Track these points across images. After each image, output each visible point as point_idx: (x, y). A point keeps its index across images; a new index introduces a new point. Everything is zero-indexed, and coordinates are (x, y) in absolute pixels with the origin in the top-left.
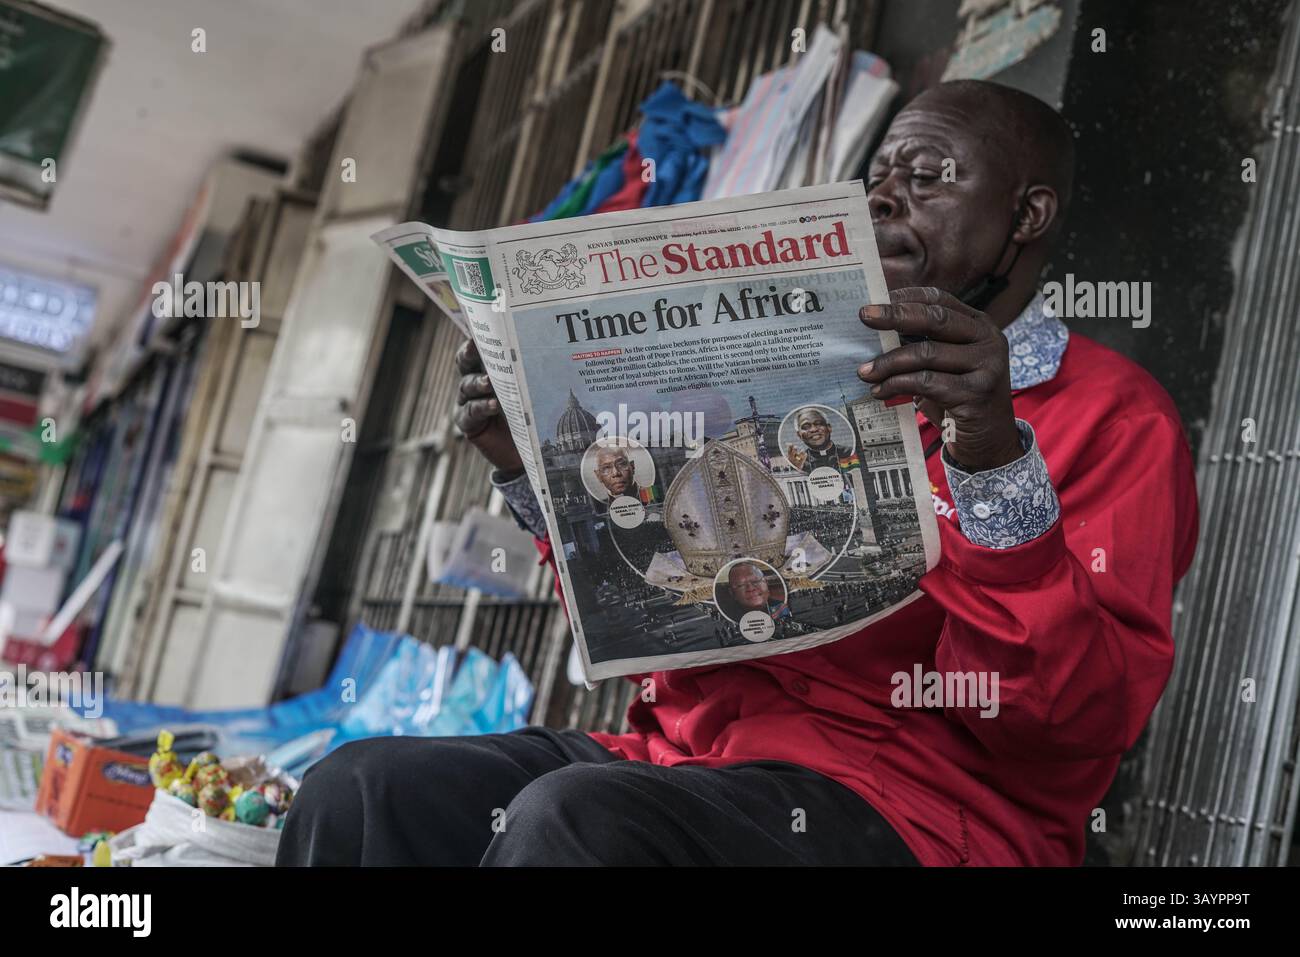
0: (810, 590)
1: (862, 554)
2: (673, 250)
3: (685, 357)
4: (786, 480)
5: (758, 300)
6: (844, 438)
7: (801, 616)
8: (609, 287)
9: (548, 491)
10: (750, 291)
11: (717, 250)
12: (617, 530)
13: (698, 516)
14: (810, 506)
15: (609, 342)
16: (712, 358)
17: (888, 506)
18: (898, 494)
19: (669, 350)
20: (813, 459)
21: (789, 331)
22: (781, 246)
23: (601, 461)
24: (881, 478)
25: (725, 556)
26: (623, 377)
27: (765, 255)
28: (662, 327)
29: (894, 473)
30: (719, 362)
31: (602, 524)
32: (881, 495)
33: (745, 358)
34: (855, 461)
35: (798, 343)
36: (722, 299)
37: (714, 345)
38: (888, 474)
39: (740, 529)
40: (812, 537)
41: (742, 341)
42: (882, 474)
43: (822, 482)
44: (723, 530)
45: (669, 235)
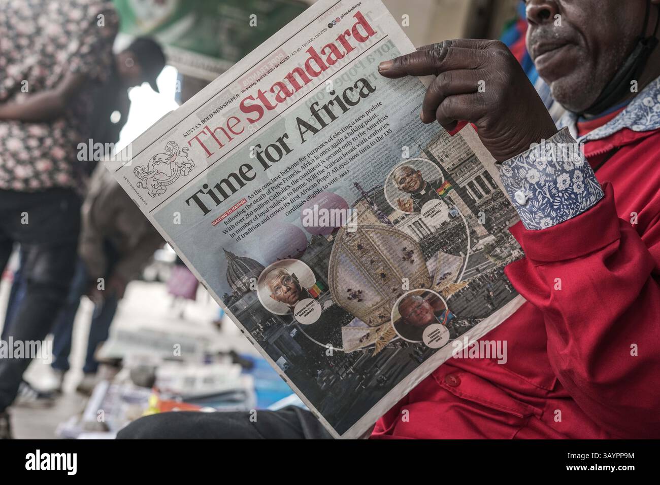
0: (460, 291)
1: (483, 247)
2: (248, 103)
3: (294, 179)
4: (406, 226)
5: (325, 108)
6: (432, 174)
7: (463, 314)
8: (213, 158)
9: (245, 330)
10: (317, 103)
11: (279, 84)
12: (307, 328)
13: (358, 286)
14: (431, 233)
15: (234, 198)
16: (313, 169)
17: (485, 203)
18: (488, 192)
19: (280, 180)
20: (418, 201)
21: (359, 119)
22: (325, 54)
23: (271, 287)
24: (470, 187)
25: (390, 301)
26: (256, 218)
27: (316, 68)
28: (266, 166)
29: (478, 179)
30: (320, 169)
31: (295, 330)
32: (476, 199)
33: (337, 156)
34: (448, 186)
35: (369, 124)
36: (300, 121)
37: (310, 159)
38: (475, 182)
39: (391, 277)
40: (442, 253)
41: (329, 145)
42: (471, 185)
43: (432, 213)
44: (379, 285)
45: (239, 93)
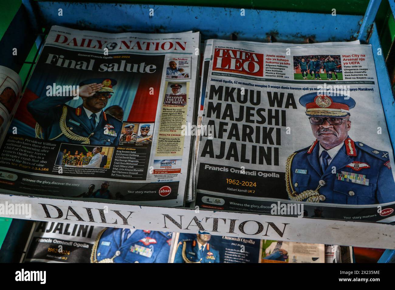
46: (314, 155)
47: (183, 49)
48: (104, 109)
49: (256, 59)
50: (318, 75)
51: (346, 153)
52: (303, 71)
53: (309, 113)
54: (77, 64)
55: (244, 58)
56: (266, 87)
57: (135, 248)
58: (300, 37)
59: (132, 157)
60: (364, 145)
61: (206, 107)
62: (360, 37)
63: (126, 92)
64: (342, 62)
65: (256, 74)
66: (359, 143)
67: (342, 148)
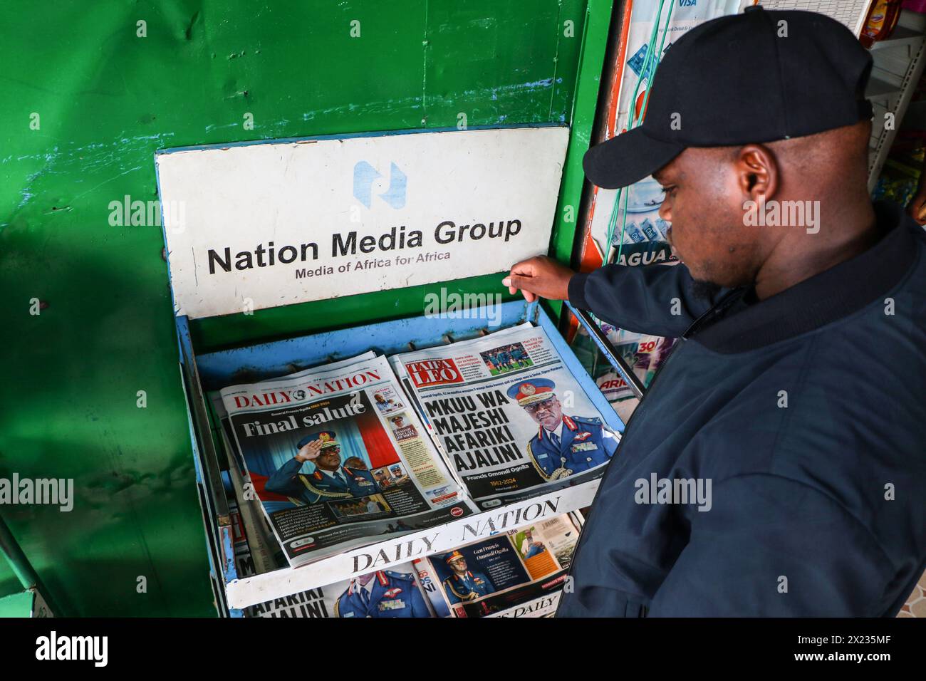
46: (545, 439)
47: (378, 378)
48: (341, 465)
49: (449, 366)
50: (511, 367)
51: (568, 428)
52: (496, 365)
53: (522, 404)
54: (278, 427)
55: (437, 367)
56: (472, 390)
57: (384, 606)
58: (474, 331)
59: (404, 498)
60: (579, 417)
61: (433, 425)
62: (528, 318)
63: (351, 439)
64: (526, 348)
65: (455, 381)
66: (574, 417)
67: (563, 426)
